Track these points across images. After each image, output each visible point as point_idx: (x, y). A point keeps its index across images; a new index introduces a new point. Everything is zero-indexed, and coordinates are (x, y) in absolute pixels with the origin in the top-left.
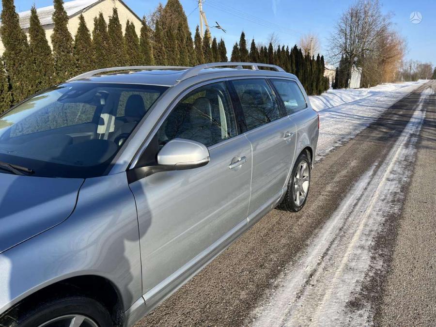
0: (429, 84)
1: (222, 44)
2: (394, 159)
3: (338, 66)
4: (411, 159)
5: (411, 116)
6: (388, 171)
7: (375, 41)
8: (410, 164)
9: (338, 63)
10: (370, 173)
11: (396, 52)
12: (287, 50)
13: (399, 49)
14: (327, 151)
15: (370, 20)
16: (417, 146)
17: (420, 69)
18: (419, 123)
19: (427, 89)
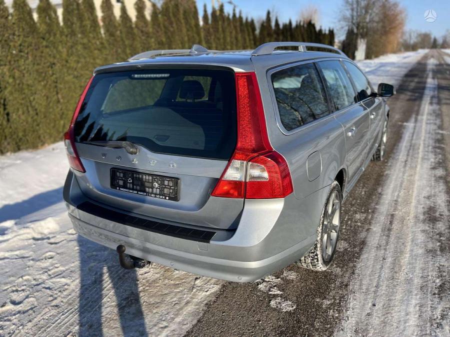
0: (430, 54)
2: (426, 113)
4: (438, 112)
5: (425, 83)
6: (425, 119)
8: (438, 115)
10: (413, 120)
11: (398, 22)
12: (304, 25)
13: (400, 19)
16: (439, 103)
17: (419, 39)
18: (435, 88)
19: (430, 59)
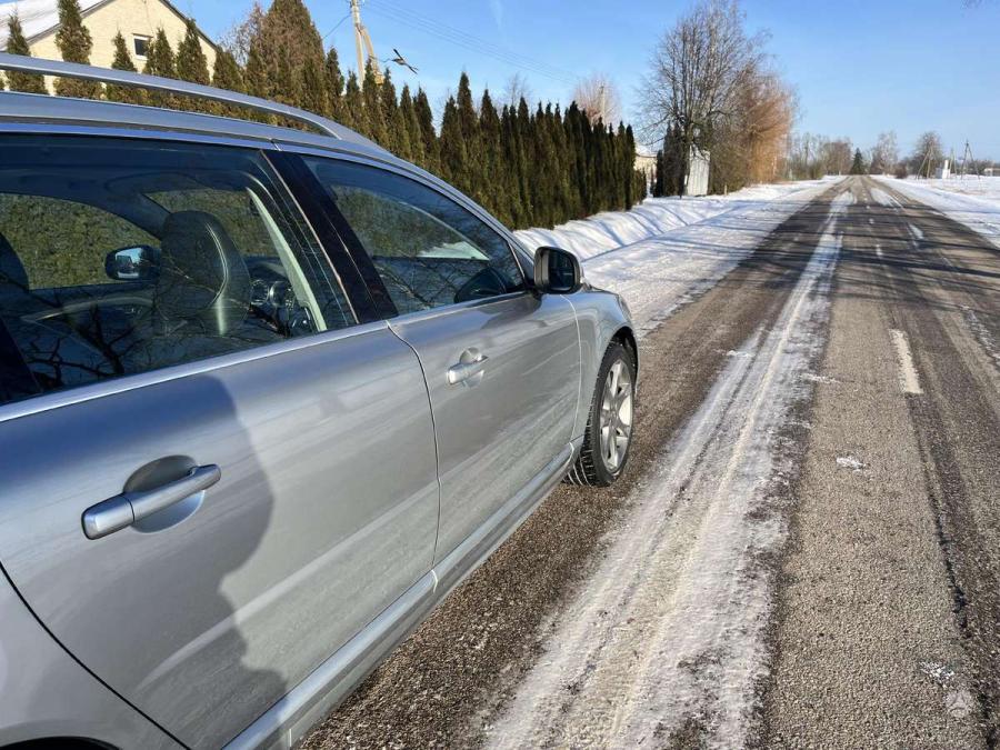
0: (845, 184)
1: (422, 100)
2: (792, 320)
3: (662, 148)
4: (821, 318)
5: (815, 244)
6: (784, 339)
7: (733, 95)
8: (820, 326)
9: (662, 142)
10: (754, 342)
11: (775, 118)
12: (558, 113)
13: (782, 110)
14: (667, 312)
15: (723, 48)
16: (830, 296)
17: (826, 154)
18: (832, 257)
19: (842, 193)
